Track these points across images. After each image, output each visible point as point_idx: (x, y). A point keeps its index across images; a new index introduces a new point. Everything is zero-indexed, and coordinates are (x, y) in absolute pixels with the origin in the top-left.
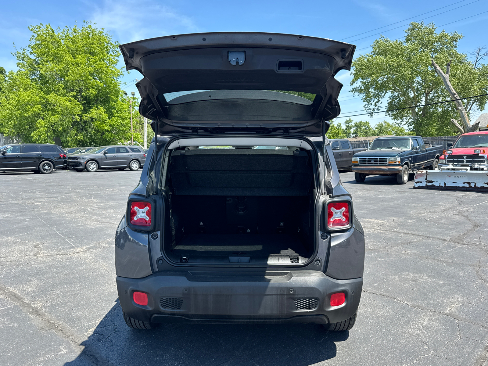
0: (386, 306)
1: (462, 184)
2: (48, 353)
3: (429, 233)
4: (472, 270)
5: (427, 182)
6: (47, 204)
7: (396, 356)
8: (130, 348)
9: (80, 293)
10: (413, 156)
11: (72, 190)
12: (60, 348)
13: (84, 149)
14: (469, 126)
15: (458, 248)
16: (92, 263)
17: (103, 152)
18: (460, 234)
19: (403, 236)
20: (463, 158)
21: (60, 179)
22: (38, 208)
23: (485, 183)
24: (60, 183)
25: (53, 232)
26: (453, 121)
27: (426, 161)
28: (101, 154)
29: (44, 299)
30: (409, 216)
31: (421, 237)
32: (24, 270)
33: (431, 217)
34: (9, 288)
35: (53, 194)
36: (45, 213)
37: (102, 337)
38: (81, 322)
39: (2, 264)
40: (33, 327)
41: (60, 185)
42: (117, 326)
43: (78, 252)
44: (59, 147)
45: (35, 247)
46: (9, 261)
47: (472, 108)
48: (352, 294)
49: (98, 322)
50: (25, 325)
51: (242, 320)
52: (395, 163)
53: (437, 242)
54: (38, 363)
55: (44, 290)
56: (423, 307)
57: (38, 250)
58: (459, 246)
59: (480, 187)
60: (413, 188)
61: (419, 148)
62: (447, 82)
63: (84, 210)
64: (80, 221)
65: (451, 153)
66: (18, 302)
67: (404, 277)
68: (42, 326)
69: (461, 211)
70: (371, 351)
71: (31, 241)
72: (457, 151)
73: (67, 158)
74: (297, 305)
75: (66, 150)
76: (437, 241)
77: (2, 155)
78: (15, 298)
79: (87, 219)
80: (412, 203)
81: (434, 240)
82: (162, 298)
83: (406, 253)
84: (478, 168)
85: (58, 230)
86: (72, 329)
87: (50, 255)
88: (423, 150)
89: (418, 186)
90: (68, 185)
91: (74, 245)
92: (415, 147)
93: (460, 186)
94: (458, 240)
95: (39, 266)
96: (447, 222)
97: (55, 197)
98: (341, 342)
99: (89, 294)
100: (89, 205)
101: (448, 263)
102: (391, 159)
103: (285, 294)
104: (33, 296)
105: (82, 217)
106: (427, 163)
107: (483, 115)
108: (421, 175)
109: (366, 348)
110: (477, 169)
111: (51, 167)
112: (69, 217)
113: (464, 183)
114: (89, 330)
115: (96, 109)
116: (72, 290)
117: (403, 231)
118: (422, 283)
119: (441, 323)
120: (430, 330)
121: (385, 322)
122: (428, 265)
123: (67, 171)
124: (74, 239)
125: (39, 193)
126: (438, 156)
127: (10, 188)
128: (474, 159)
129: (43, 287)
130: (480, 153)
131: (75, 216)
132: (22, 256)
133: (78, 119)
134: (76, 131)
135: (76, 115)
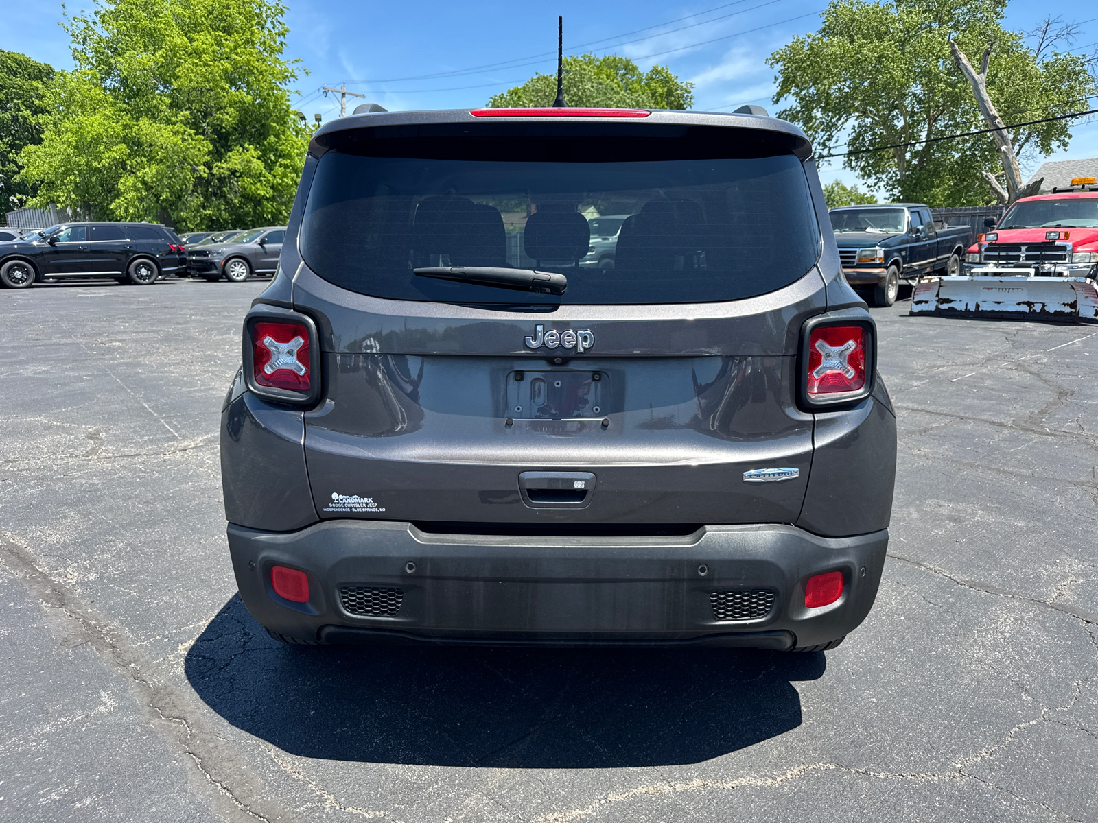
0: (904, 585)
1: (1013, 305)
2: (68, 711)
3: (964, 409)
4: (1081, 494)
5: (938, 301)
6: (134, 344)
7: (957, 722)
8: (276, 696)
9: (173, 549)
10: (910, 247)
11: (191, 317)
12: (99, 698)
13: (221, 235)
14: (1019, 187)
15: (1036, 442)
16: (212, 476)
17: (258, 240)
18: (1033, 412)
19: (908, 416)
20: (1020, 251)
21: (170, 296)
22: (114, 352)
23: (1065, 304)
24: (169, 304)
25: (136, 405)
26: (986, 176)
27: (935, 259)
28: (254, 245)
29: (85, 563)
30: (911, 373)
31: (947, 419)
32: (53, 491)
33: (961, 375)
34: (9, 534)
35: (150, 324)
36: (126, 364)
37: (209, 665)
38: (164, 624)
39: (6, 476)
40: (44, 636)
41: (167, 307)
42: (249, 635)
43: (183, 450)
44: (169, 231)
45: (90, 436)
46: (24, 470)
47: (1021, 152)
48: (862, 573)
49: (204, 624)
50: (25, 631)
51: (564, 643)
52: (873, 262)
53: (986, 430)
54: (35, 741)
55: (90, 540)
56: (992, 587)
57: (95, 443)
58: (1036, 438)
59: (1052, 312)
60: (908, 314)
61: (923, 230)
62: (982, 92)
63: (211, 358)
64: (199, 380)
65: (995, 238)
66: (22, 571)
67: (929, 510)
68: (66, 634)
69: (1021, 362)
70: (890, 709)
71: (84, 424)
72: (1006, 235)
73: (187, 254)
74: (716, 606)
75: (184, 237)
76: (986, 427)
77: (49, 246)
78: (16, 561)
79: (214, 377)
80: (913, 345)
81: (979, 426)
82: (345, 586)
83: (923, 453)
84: (1050, 273)
85: (148, 401)
86: (139, 644)
87: (121, 456)
88: (930, 234)
89: (920, 310)
90: (184, 306)
91: (177, 432)
92: (913, 226)
93: (1010, 310)
94: (1030, 425)
95: (90, 481)
96: (996, 385)
97: (154, 331)
98: (809, 681)
99: (194, 549)
100: (222, 347)
101: (1023, 478)
102: (864, 253)
103: (683, 580)
104: (61, 556)
105: (204, 371)
106: (937, 263)
107: (1046, 166)
108: (928, 287)
109: (874, 700)
110: (1048, 274)
111: (152, 272)
112: (176, 372)
113: (1019, 304)
114: (181, 647)
115: (241, 149)
116: (155, 541)
117: (905, 405)
118: (977, 526)
119: (1047, 631)
120: (1026, 649)
121: (909, 628)
122: (978, 481)
123: (187, 279)
124: (180, 419)
125: (122, 322)
126: (960, 247)
127: (62, 313)
128: (1043, 253)
129: (89, 533)
130: (1059, 239)
131: (190, 370)
132: (57, 458)
133: (205, 172)
134: (202, 199)
135: (200, 166)
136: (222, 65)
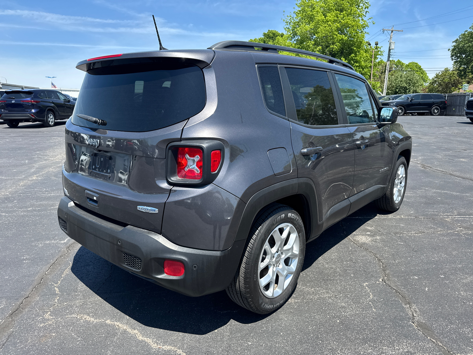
48: (195, 267)
74: (125, 259)
103: (115, 244)
136: (336, 25)
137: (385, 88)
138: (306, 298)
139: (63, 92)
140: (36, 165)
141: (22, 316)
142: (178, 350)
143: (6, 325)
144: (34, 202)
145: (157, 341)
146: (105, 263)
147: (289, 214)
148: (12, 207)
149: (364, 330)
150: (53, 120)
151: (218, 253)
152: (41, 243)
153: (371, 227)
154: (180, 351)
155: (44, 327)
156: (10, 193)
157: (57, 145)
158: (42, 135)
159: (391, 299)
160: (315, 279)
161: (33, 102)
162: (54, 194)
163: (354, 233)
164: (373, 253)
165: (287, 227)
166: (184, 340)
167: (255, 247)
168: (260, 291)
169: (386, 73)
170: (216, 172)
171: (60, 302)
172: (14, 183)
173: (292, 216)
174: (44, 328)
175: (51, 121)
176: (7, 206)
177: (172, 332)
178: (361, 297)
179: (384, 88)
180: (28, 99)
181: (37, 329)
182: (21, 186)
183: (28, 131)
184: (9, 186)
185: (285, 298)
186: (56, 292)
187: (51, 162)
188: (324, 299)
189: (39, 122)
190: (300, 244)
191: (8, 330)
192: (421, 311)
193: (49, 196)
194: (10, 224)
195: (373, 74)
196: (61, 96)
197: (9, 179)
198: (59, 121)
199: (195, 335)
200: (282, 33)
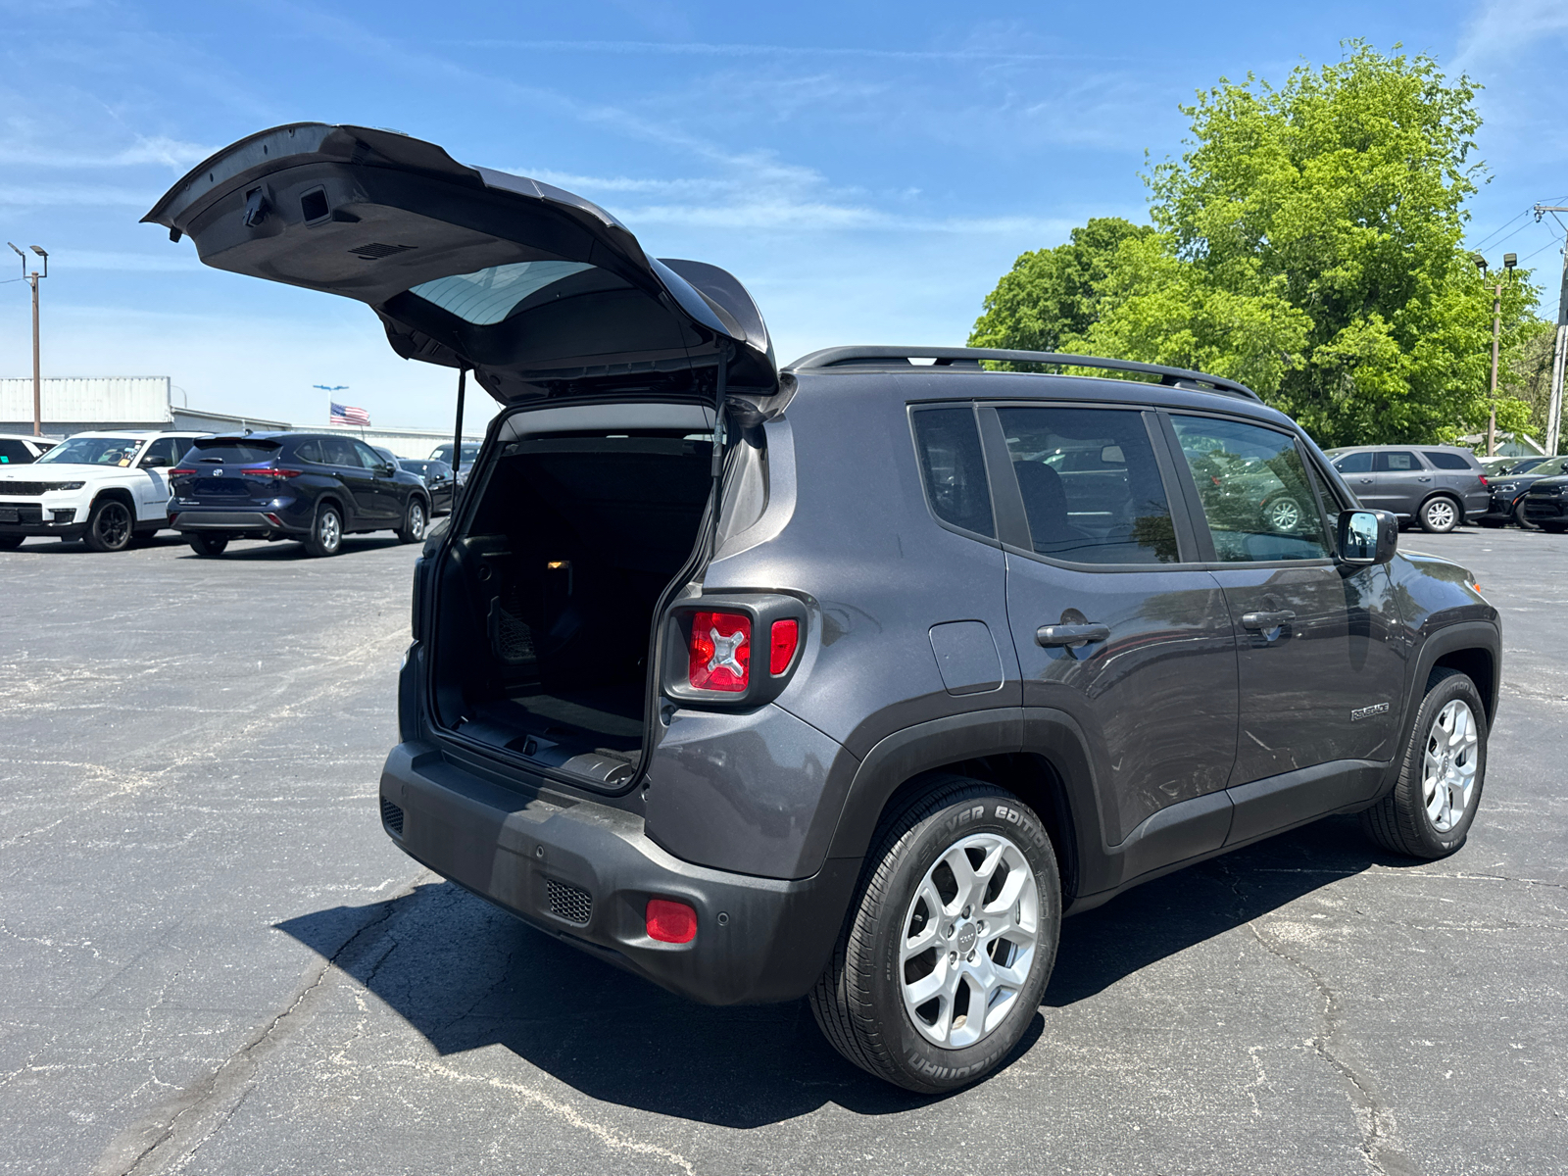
48: (722, 920)
74: (551, 896)
103: (528, 857)
115: (1362, 323)
133: (1300, 363)
134: (1291, 403)
135: (1294, 353)
137: (1555, 428)
138: (1056, 1070)
139: (371, 441)
140: (290, 677)
141: (274, 1054)
142: (673, 1156)
143: (236, 1071)
144: (288, 781)
145: (621, 1133)
146: (492, 947)
147: (999, 808)
148: (227, 793)
149: (1208, 1154)
150: (337, 533)
151: (783, 886)
152: (314, 889)
153: (1334, 899)
154: (676, 1159)
155: (332, 1081)
156: (218, 754)
157: (350, 616)
158: (302, 584)
159: (1321, 1089)
160: (1100, 1026)
161: (279, 473)
162: (347, 761)
163: (1271, 913)
164: (1311, 971)
165: (997, 848)
166: (691, 1136)
167: (889, 886)
168: (904, 1014)
169: (1556, 370)
170: (784, 674)
171: (370, 1031)
172: (226, 726)
173: (1010, 815)
174: (333, 1083)
175: (329, 537)
176: (213, 788)
177: (662, 1116)
178: (1228, 1077)
179: (1550, 428)
180: (263, 463)
181: (314, 1085)
182: (249, 735)
183: (256, 568)
184: (213, 733)
185: (990, 1059)
186: (360, 1008)
187: (334, 668)
188: (1112, 1075)
189: (291, 539)
190: (1042, 905)
191: (243, 1081)
192: (1403, 1125)
193: (331, 766)
194: (226, 837)
195: (1502, 375)
196: (365, 454)
197: (212, 714)
198: (354, 536)
199: (723, 1128)
200: (1144, 227)
